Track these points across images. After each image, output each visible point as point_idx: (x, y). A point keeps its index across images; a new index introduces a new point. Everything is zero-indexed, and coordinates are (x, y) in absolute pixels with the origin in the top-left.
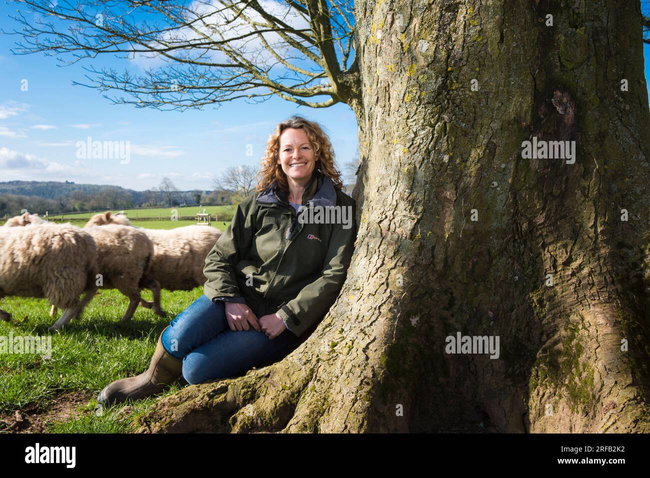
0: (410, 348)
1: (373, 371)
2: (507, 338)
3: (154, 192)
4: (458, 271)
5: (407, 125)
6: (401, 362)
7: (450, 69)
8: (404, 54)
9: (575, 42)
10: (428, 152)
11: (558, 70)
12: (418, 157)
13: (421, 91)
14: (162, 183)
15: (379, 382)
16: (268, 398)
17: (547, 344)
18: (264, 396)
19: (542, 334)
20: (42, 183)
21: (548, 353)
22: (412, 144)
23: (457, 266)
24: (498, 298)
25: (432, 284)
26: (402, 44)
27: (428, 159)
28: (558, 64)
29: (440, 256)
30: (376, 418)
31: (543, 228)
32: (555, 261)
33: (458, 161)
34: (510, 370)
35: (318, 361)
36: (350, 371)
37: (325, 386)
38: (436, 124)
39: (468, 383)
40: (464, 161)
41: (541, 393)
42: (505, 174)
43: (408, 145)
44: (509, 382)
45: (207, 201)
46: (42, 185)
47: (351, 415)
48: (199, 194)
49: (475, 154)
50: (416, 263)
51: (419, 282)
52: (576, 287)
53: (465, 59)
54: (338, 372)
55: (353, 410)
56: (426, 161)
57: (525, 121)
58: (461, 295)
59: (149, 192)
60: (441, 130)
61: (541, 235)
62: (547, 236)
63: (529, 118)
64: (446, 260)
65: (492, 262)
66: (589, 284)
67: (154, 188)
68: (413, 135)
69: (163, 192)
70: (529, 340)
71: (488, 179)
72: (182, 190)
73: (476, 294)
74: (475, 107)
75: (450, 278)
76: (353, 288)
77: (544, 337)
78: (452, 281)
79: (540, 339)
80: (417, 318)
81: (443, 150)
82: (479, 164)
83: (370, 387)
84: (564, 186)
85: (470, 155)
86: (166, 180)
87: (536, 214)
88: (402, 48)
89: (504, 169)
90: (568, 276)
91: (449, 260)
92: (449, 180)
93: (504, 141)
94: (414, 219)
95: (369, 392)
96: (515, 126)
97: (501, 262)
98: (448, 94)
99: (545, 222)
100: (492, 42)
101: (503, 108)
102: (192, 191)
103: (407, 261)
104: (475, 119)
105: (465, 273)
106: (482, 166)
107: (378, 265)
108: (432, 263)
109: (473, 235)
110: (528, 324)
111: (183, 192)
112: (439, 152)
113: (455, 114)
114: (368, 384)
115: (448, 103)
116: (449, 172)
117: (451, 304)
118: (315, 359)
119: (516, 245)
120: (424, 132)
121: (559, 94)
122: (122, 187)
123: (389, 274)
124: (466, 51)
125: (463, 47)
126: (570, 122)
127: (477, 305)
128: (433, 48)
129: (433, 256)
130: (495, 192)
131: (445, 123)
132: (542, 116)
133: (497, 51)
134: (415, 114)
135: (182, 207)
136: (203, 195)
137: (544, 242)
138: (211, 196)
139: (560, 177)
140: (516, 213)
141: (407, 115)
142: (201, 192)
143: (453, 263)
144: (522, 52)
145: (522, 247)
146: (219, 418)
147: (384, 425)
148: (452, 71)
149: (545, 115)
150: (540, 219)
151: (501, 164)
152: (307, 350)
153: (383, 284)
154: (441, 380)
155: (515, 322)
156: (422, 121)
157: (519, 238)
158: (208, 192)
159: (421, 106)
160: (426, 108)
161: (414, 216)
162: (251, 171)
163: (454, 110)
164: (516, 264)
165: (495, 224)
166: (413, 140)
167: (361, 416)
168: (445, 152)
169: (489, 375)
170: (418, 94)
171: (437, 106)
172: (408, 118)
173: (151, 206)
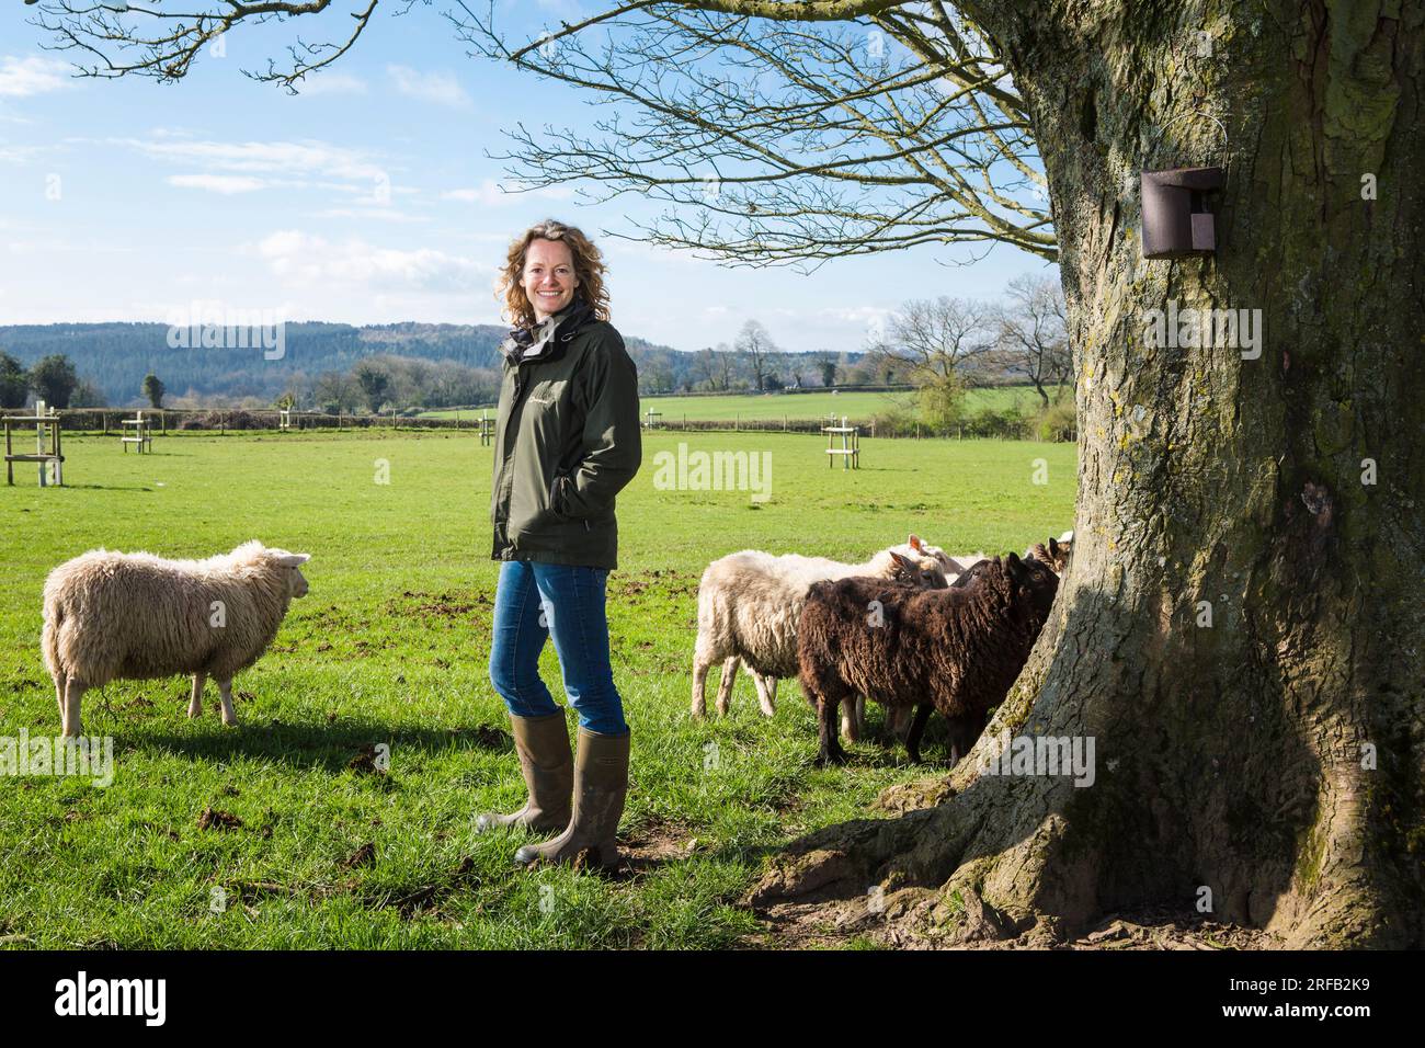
0: (1104, 799)
1: (1053, 823)
2: (1235, 795)
3: (723, 354)
4: (1173, 705)
5: (1116, 513)
6: (1090, 815)
7: (1170, 447)
8: (1117, 418)
9: (1337, 420)
10: (1139, 552)
11: (1311, 456)
12: (1128, 557)
13: (1135, 472)
14: (743, 333)
15: (1059, 837)
16: (928, 847)
17: (1284, 808)
18: (922, 844)
19: (1280, 793)
20: (463, 328)
21: (1284, 819)
22: (1121, 539)
23: (1173, 698)
24: (1226, 744)
25: (1138, 720)
26: (1114, 405)
27: (1139, 560)
28: (1313, 448)
29: (1151, 684)
30: (1051, 879)
31: (1287, 657)
32: (1299, 701)
33: (1177, 566)
34: (1235, 837)
35: (991, 805)
36: (1026, 821)
37: (997, 837)
38: (1151, 516)
39: (1183, 848)
40: (1186, 565)
41: (1271, 868)
42: (1239, 586)
43: (1116, 539)
44: (1232, 851)
45: (851, 380)
46: (464, 333)
47: (1022, 873)
48: (831, 362)
49: (1200, 558)
50: (1117, 693)
51: (1121, 717)
52: (1320, 738)
53: (1190, 437)
54: (1013, 822)
55: (1024, 867)
56: (1136, 563)
57: (1265, 519)
58: (1178, 736)
59: (711, 354)
60: (1157, 524)
61: (1283, 666)
62: (1291, 668)
63: (1270, 516)
64: (1158, 691)
65: (1220, 696)
66: (1336, 736)
67: (723, 345)
68: (1122, 528)
69: (743, 354)
70: (1264, 800)
71: (1216, 590)
72: (790, 350)
73: (1198, 735)
74: (1201, 498)
75: (1164, 713)
76: (1041, 716)
77: (1282, 799)
78: (1166, 717)
79: (1277, 800)
80: (1116, 762)
81: (1158, 550)
82: (1204, 572)
83: (1047, 842)
84: (1313, 606)
85: (1193, 559)
86: (751, 326)
87: (1279, 638)
88: (1114, 410)
89: (1237, 579)
90: (1312, 722)
91: (1162, 690)
92: (1164, 589)
93: (1237, 544)
94: (1118, 636)
95: (1045, 848)
96: (1252, 526)
97: (1233, 697)
98: (1167, 479)
99: (1288, 650)
100: (1225, 418)
101: (1238, 503)
102: (815, 353)
103: (1106, 690)
104: (1201, 514)
105: (1183, 708)
106: (1208, 573)
107: (1071, 691)
108: (1140, 693)
109: (1194, 661)
110: (1263, 779)
111: (791, 355)
112: (1153, 553)
113: (1175, 506)
114: (1045, 838)
115: (1168, 490)
116: (1165, 578)
117: (1165, 745)
118: (986, 803)
119: (1254, 675)
120: (1136, 525)
121: (1312, 487)
122: (647, 341)
123: (1083, 704)
124: (1191, 426)
125: (1188, 421)
126: (1325, 525)
127: (1198, 750)
128: (1151, 418)
129: (1141, 685)
130: (1226, 608)
131: (1162, 516)
132: (1288, 515)
133: (1231, 430)
134: (1126, 500)
135: (790, 393)
136: (841, 365)
137: (1287, 676)
138: (859, 366)
139: (1310, 595)
140: (1253, 636)
141: (1116, 500)
142: (836, 356)
143: (1168, 694)
144: (1264, 432)
145: (1262, 679)
146: (866, 867)
147: (1061, 888)
148: (1174, 450)
149: (1292, 514)
150: (1283, 647)
151: (1232, 573)
152: (979, 791)
153: (1074, 716)
154: (1147, 841)
155: (1248, 776)
156: (1134, 511)
157: (1257, 667)
158: (853, 357)
159: (1134, 491)
160: (1139, 494)
161: (1118, 632)
162: (961, 311)
163: (1175, 500)
164: (1252, 701)
165: (1225, 648)
166: (1122, 534)
167: (1033, 876)
168: (1160, 554)
169: (1208, 840)
170: (1131, 475)
171: (1153, 493)
172: (1117, 504)
173: (714, 389)
